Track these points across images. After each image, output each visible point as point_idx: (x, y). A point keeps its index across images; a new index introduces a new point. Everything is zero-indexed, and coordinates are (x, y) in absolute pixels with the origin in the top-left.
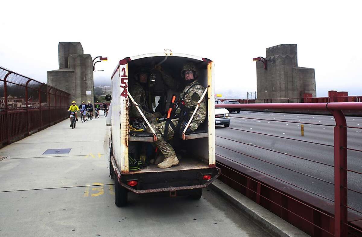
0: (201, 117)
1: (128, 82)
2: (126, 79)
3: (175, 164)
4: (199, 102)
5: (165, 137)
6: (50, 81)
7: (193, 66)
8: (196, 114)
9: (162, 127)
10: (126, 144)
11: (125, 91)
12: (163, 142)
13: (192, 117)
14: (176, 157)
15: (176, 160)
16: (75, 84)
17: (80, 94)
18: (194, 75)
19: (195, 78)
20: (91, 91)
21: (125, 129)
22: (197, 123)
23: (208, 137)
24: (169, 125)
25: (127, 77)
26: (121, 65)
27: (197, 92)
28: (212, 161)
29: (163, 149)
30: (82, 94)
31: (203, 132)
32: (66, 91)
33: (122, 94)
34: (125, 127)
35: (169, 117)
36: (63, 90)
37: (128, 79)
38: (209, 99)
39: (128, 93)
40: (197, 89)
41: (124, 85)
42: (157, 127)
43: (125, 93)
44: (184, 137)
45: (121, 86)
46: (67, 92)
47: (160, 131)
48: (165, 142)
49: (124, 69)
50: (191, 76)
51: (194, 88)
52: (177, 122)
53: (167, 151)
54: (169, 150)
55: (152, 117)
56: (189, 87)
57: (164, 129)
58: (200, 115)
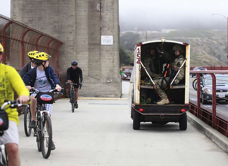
0: (181, 76)
1: (141, 56)
2: (140, 54)
3: (167, 103)
4: (180, 68)
5: (162, 87)
6: (17, 10)
7: (179, 47)
8: (178, 74)
9: (160, 81)
10: (139, 89)
11: (139, 60)
12: (160, 90)
13: (176, 76)
14: (168, 99)
15: (167, 101)
16: (76, 19)
17: (87, 42)
18: (180, 52)
19: (180, 54)
20: (112, 37)
21: (138, 81)
22: (178, 80)
23: (185, 88)
24: (164, 80)
25: (140, 53)
26: (137, 47)
27: (179, 62)
28: (187, 102)
29: (161, 94)
30: (90, 44)
31: (182, 85)
32: (55, 36)
33: (137, 63)
34: (138, 80)
35: (165, 76)
36: (47, 31)
37: (141, 54)
38: (186, 66)
39: (141, 62)
40: (180, 60)
41: (138, 58)
42: (157, 82)
43: (139, 62)
44: (171, 87)
45: (137, 58)
46: (57, 38)
47: (158, 83)
48: (162, 90)
49: (138, 49)
50: (178, 53)
51: (179, 59)
52: (169, 79)
53: (163, 96)
54: (164, 95)
55: (157, 77)
56: (177, 59)
57: (161, 83)
58: (180, 75)
